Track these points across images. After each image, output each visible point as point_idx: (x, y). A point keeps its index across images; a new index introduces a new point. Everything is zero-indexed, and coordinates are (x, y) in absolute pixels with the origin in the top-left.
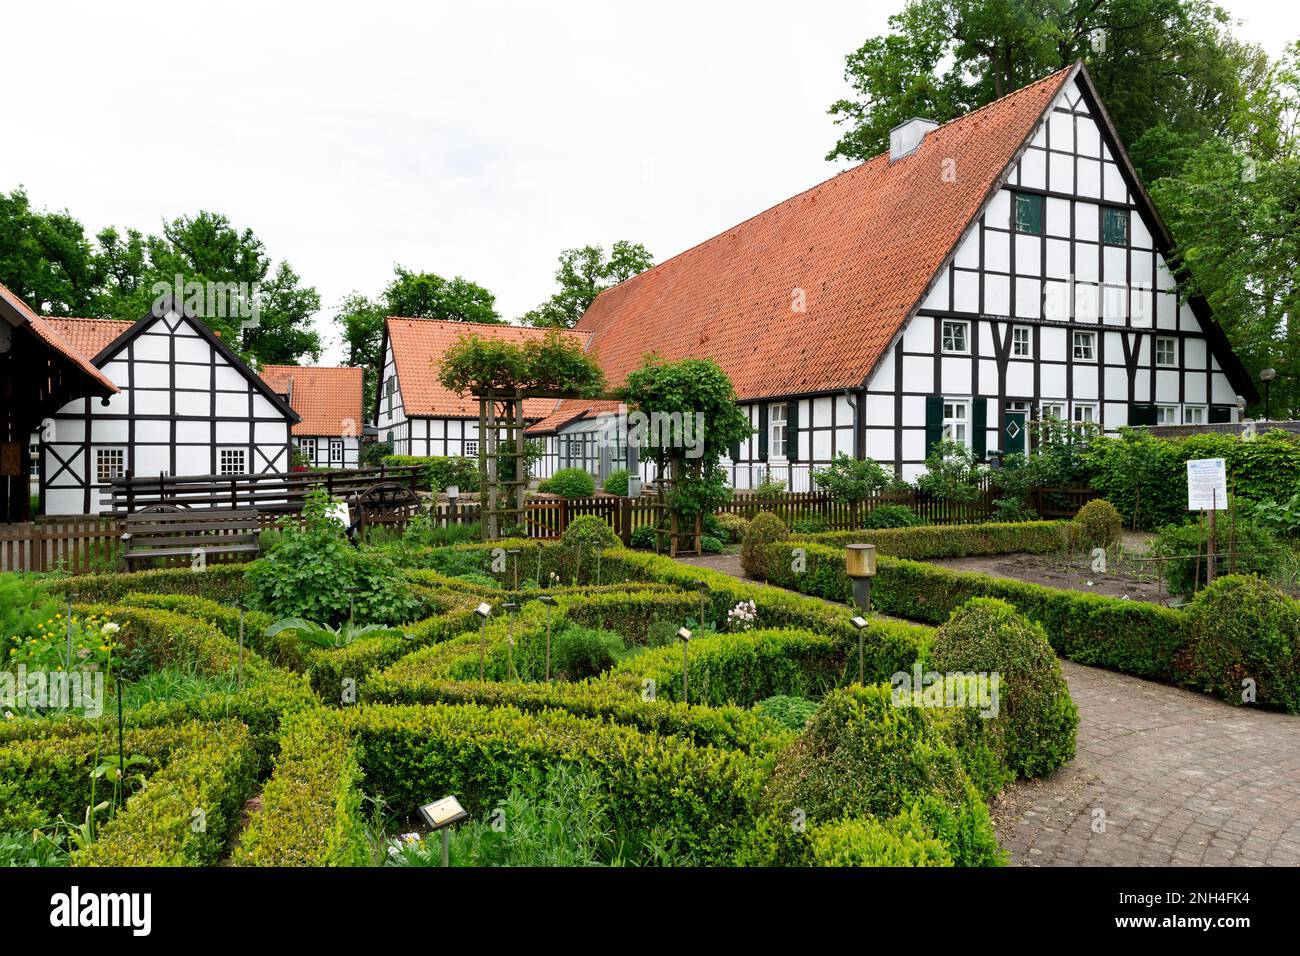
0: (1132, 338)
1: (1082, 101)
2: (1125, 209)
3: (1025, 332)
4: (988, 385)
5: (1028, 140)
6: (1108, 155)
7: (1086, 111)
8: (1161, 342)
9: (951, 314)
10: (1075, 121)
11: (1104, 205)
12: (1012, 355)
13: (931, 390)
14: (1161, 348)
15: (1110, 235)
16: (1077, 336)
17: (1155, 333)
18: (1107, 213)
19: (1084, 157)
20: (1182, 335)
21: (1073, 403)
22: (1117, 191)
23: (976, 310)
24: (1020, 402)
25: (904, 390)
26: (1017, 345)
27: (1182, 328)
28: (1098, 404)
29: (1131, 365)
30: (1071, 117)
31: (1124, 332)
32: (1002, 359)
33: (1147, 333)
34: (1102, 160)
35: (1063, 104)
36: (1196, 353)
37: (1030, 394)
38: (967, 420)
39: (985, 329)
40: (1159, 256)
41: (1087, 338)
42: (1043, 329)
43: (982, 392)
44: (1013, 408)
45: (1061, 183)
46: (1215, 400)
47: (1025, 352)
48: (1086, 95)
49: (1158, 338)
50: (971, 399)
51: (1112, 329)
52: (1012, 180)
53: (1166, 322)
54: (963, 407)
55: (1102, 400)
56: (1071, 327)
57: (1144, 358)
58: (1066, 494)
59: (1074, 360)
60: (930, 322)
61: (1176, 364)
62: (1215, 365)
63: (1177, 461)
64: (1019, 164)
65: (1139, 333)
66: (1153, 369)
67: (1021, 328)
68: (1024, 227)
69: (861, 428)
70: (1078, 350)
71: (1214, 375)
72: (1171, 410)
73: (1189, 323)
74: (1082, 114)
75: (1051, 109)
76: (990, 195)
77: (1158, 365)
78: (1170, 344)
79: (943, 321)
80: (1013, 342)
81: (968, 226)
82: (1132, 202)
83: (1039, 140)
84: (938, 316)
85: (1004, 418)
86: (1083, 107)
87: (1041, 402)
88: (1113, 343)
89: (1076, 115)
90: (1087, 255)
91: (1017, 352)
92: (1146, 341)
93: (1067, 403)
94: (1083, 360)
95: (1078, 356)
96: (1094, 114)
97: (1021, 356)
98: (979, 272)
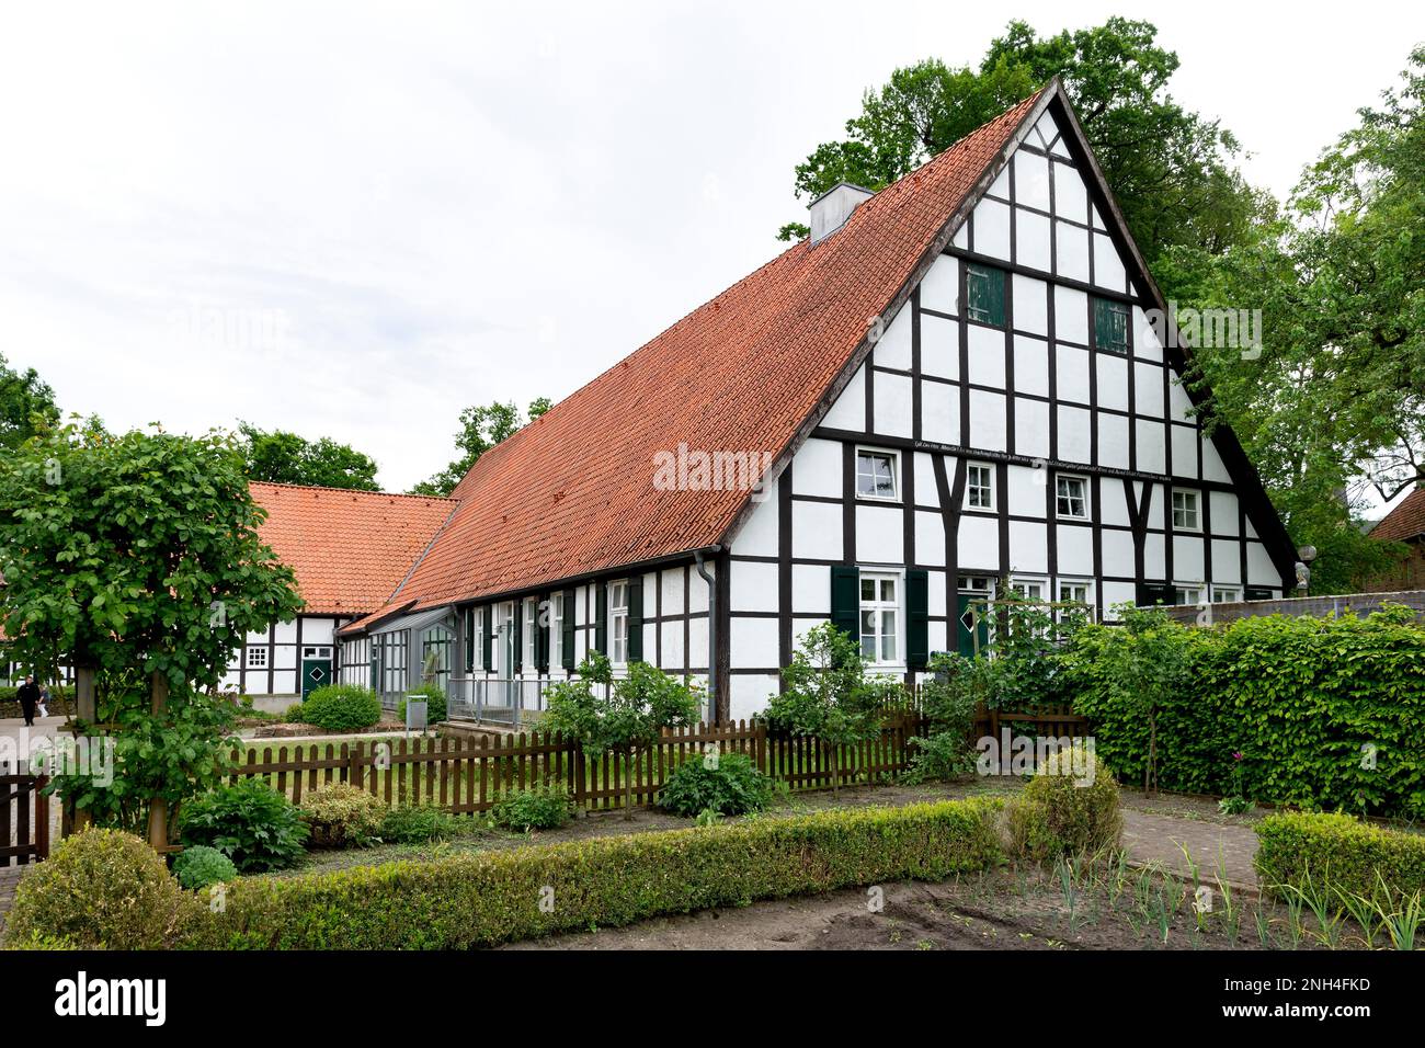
0: (1138, 488)
1: (1061, 140)
2: (1125, 301)
3: (985, 473)
4: (930, 551)
5: (983, 184)
6: (1098, 223)
7: (1066, 154)
8: (1178, 497)
9: (869, 438)
10: (1051, 168)
11: (1095, 294)
12: (966, 506)
13: (838, 555)
14: (1178, 504)
15: (1104, 338)
16: (1061, 483)
17: (1171, 482)
18: (1099, 305)
19: (1065, 221)
20: (1207, 488)
21: (1058, 580)
22: (1112, 276)
23: (909, 435)
24: (980, 578)
25: (795, 555)
26: (974, 491)
27: (1206, 477)
28: (1094, 582)
29: (1138, 527)
30: (1045, 161)
31: (1128, 478)
32: (951, 512)
33: (1158, 482)
34: (1091, 229)
35: (1034, 140)
36: (1225, 514)
37: (993, 564)
38: (898, 603)
39: (923, 464)
40: (1172, 373)
41: (1075, 486)
42: (1012, 471)
43: (920, 560)
44: (970, 587)
45: (1033, 254)
46: (1251, 582)
47: (986, 503)
48: (1066, 131)
49: (1175, 490)
50: (903, 571)
51: (1111, 474)
52: (961, 242)
53: (1184, 468)
54: (892, 583)
55: (1099, 577)
56: (1056, 469)
57: (1156, 518)
58: (1037, 723)
59: (1058, 516)
60: (835, 450)
61: (1200, 529)
62: (1251, 532)
64: (970, 217)
65: (1149, 481)
66: (1169, 534)
67: (980, 465)
68: (981, 315)
69: (721, 615)
70: (1063, 503)
71: (1249, 545)
72: (1194, 594)
73: (1216, 471)
74: (1062, 160)
75: (1015, 144)
76: (926, 259)
77: (1175, 528)
78: (1190, 498)
79: (858, 448)
80: (968, 487)
81: (894, 304)
82: (1134, 293)
83: (1000, 188)
84: (848, 440)
85: (955, 601)
86: (1061, 149)
87: (1011, 578)
88: (1112, 492)
89: (1053, 159)
90: (1073, 365)
91: (973, 502)
92: (1158, 492)
93: (1048, 580)
94: (1070, 517)
95: (1064, 510)
96: (1079, 161)
97: (979, 508)
98: (913, 376)
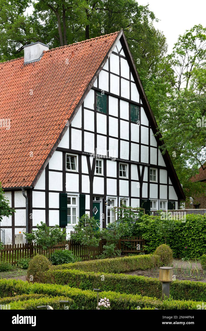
0: (141, 168)
1: (122, 50)
2: (138, 105)
3: (100, 162)
4: (86, 189)
5: (102, 66)
6: (132, 79)
7: (124, 55)
8: (151, 170)
9: (70, 150)
10: (120, 60)
11: (131, 103)
12: (95, 173)
13: (61, 190)
14: (151, 173)
15: (133, 118)
16: (120, 165)
17: (150, 166)
18: (132, 107)
19: (124, 78)
20: (159, 168)
21: (120, 198)
22: (136, 98)
23: (80, 150)
24: (98, 197)
25: (50, 189)
26: (97, 168)
27: (159, 165)
28: (129, 198)
29: (141, 181)
30: (118, 57)
31: (138, 164)
32: (91, 176)
33: (147, 166)
34: (130, 81)
35: (115, 50)
36: (163, 175)
37: (102, 193)
38: (77, 205)
39: (84, 158)
40: (151, 129)
41: (124, 166)
42: (108, 162)
43: (83, 191)
44: (95, 200)
45: (115, 91)
46: (170, 199)
47: (100, 173)
48: (124, 47)
49: (151, 168)
50: (79, 195)
51: (134, 163)
52: (95, 85)
53: (153, 162)
54: (75, 199)
56: (118, 161)
57: (145, 179)
59: (120, 177)
60: (60, 154)
61: (157, 181)
62: (170, 183)
63: (180, 226)
64: (98, 77)
65: (144, 165)
66: (149, 183)
67: (99, 160)
68: (100, 110)
69: (29, 209)
70: (121, 172)
71: (170, 187)
72: (155, 202)
73: (162, 163)
74: (122, 57)
75: (111, 52)
76: (86, 92)
77: (150, 181)
78: (155, 171)
79: (67, 154)
80: (96, 167)
81: (77, 106)
82: (141, 103)
83: (106, 66)
84: (64, 151)
85: (92, 204)
86: (122, 53)
87: (107, 197)
88: (134, 168)
89: (121, 56)
90: (125, 125)
91: (97, 172)
92: (146, 169)
93: (117, 198)
94: (123, 177)
95: (121, 175)
96: (127, 58)
97: (99, 174)
98: (82, 130)
